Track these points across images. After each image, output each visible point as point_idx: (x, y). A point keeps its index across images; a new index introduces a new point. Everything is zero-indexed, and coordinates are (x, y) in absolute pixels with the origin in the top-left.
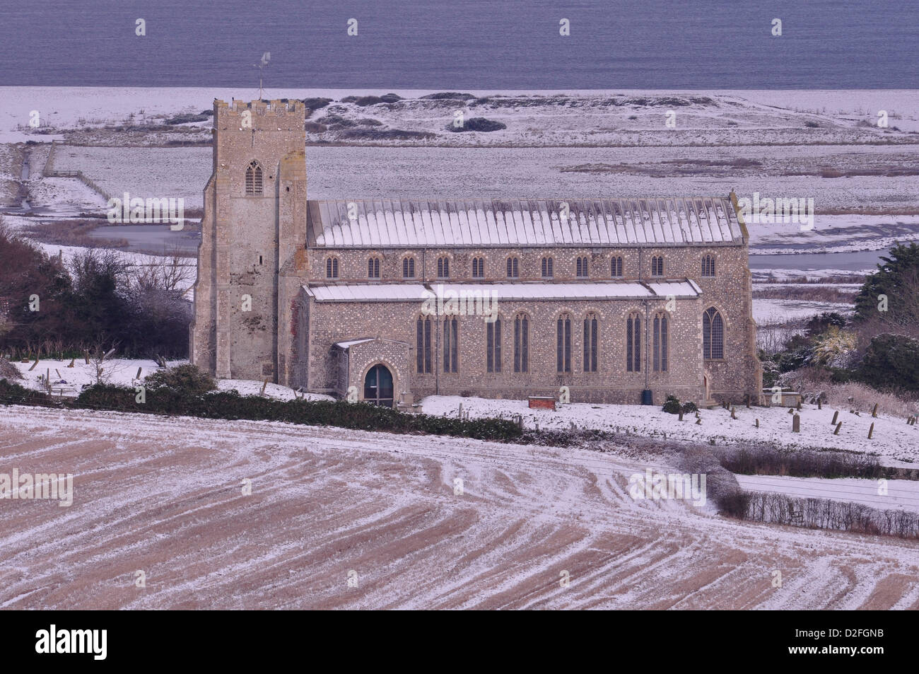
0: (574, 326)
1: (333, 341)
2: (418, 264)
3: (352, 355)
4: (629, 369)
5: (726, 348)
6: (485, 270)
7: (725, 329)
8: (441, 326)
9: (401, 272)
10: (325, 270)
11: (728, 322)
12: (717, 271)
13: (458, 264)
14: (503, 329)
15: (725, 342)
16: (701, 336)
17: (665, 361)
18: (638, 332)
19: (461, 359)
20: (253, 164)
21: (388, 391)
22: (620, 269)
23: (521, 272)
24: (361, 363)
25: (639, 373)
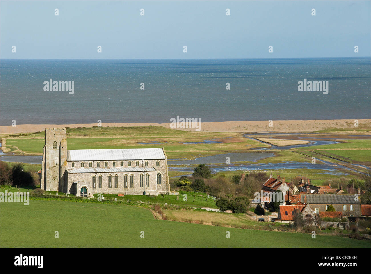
0: (128, 177)
1: (73, 182)
2: (92, 164)
3: (77, 185)
4: (141, 187)
5: (162, 182)
6: (108, 165)
7: (162, 178)
8: (98, 178)
9: (89, 166)
10: (71, 166)
11: (162, 176)
12: (160, 164)
13: (101, 164)
14: (112, 178)
15: (162, 181)
16: (156, 179)
18: (142, 178)
19: (103, 185)
20: (55, 142)
21: (86, 193)
22: (138, 164)
23: (116, 165)
24: (80, 186)
25: (143, 188)
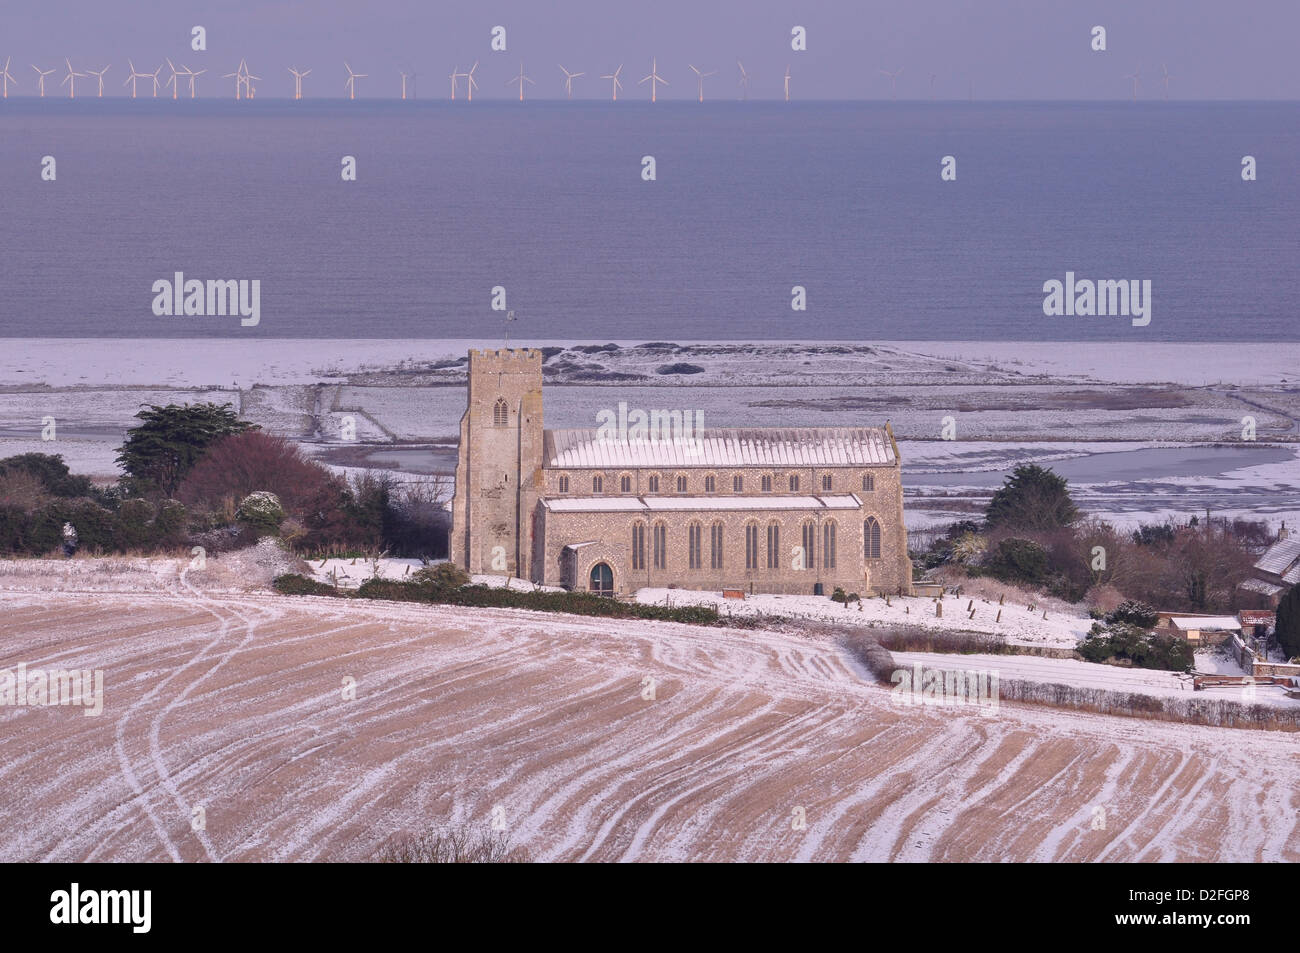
0: (760, 531)
1: (564, 543)
2: (633, 481)
3: (580, 555)
4: (806, 566)
5: (882, 549)
6: (688, 485)
7: (882, 534)
8: (652, 531)
9: (620, 488)
10: (558, 486)
11: (884, 528)
12: (876, 487)
13: (665, 481)
14: (703, 534)
15: (881, 545)
16: (862, 540)
17: (833, 560)
18: (811, 536)
19: (668, 557)
20: (500, 400)
21: (609, 584)
22: (797, 485)
23: (716, 488)
24: (588, 561)
25: (812, 570)
